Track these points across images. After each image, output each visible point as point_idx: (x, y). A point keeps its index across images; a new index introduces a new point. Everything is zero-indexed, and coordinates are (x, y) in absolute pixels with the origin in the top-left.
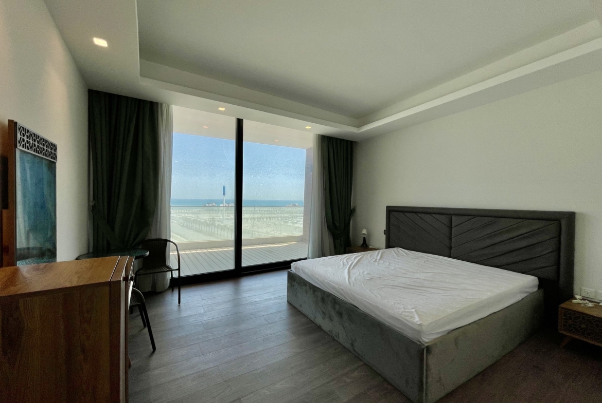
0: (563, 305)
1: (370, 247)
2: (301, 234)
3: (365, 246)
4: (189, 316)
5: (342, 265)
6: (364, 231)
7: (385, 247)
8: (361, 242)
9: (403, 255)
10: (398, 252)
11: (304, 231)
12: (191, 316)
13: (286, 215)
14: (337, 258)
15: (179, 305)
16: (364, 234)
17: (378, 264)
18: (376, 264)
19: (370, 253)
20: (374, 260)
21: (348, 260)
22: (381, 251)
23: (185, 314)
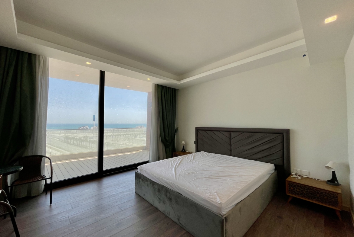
0: (288, 179)
1: (187, 151)
2: (145, 145)
3: (184, 152)
4: (58, 214)
5: (171, 165)
6: (183, 142)
7: (195, 152)
8: (182, 149)
9: (206, 156)
10: (203, 154)
11: (147, 143)
12: (60, 213)
13: (136, 133)
14: (168, 160)
15: (50, 206)
16: (183, 144)
17: (192, 163)
18: (191, 163)
19: (187, 156)
20: (190, 160)
21: (174, 162)
22: (193, 154)
23: (55, 212)
